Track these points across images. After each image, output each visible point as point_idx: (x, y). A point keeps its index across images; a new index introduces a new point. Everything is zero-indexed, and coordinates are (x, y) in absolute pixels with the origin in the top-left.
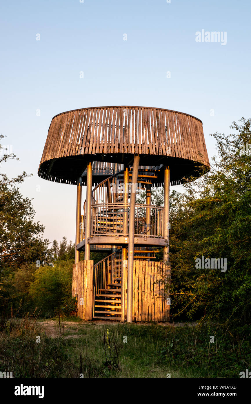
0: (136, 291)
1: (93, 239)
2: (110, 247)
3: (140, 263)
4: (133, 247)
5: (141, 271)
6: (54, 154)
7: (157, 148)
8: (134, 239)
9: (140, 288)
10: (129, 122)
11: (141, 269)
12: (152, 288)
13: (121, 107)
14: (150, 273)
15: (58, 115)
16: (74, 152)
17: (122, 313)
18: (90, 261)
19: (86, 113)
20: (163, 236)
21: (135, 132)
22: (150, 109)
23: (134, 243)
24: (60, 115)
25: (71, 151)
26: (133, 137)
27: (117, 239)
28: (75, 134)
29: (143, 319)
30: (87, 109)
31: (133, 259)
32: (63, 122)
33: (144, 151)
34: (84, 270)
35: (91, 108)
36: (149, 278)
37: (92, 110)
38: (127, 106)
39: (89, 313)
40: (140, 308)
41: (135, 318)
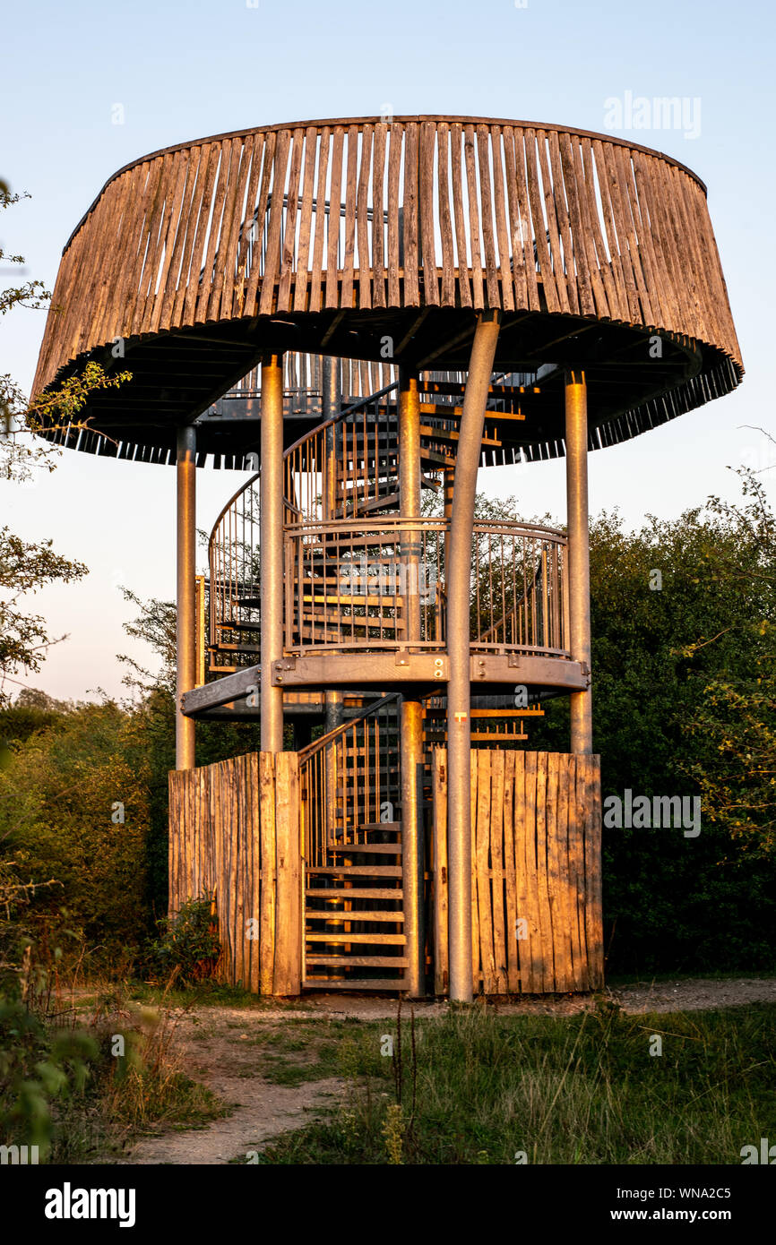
0: (481, 874)
1: (299, 664)
2: (316, 698)
3: (494, 758)
4: (468, 694)
5: (499, 793)
6: (136, 318)
7: (575, 288)
8: (469, 662)
9: (497, 861)
10: (456, 180)
11: (499, 781)
12: (542, 859)
13: (419, 121)
14: (531, 799)
15: (140, 162)
16: (227, 307)
17: (411, 964)
18: (286, 757)
19: (272, 148)
20: (567, 648)
21: (484, 225)
22: (536, 129)
23: (471, 679)
24: (150, 159)
25: (215, 303)
26: (475, 240)
27: (403, 662)
28: (226, 233)
29: (514, 985)
30: (276, 132)
31: (469, 743)
32: (167, 187)
33: (526, 299)
34: (263, 792)
35: (292, 127)
36: (531, 818)
37: (298, 132)
38: (445, 116)
39: (289, 968)
40: (499, 941)
41: (481, 983)
